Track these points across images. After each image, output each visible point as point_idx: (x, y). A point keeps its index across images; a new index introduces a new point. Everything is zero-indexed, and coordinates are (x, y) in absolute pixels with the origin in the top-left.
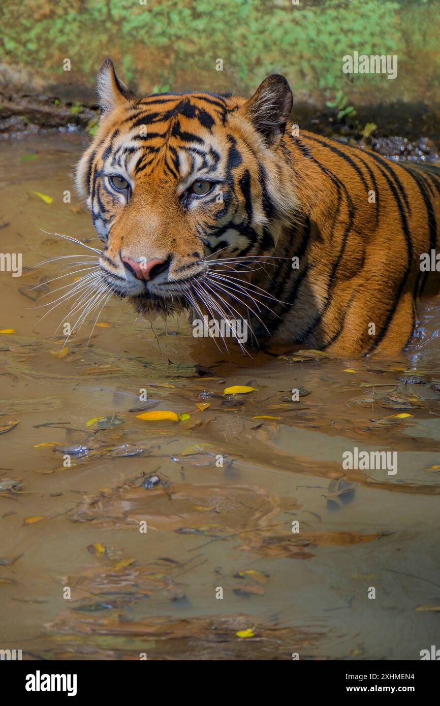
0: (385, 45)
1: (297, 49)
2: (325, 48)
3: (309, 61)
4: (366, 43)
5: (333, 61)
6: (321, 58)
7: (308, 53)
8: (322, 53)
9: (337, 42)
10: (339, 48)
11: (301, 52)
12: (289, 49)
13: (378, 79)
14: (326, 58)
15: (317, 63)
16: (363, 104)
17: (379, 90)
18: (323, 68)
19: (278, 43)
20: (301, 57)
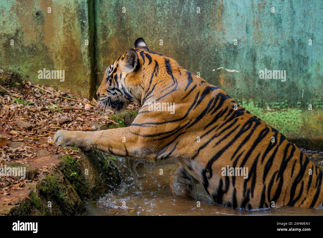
0: (298, 122)
1: (273, 122)
2: (281, 122)
3: (277, 126)
4: (292, 121)
5: (283, 126)
6: (280, 125)
7: (276, 124)
8: (280, 124)
9: (284, 121)
10: (285, 122)
11: (274, 123)
12: (271, 122)
13: (296, 131)
14: (281, 125)
15: (278, 127)
16: (291, 138)
17: (296, 134)
18: (280, 128)
19: (268, 121)
20: (274, 125)
